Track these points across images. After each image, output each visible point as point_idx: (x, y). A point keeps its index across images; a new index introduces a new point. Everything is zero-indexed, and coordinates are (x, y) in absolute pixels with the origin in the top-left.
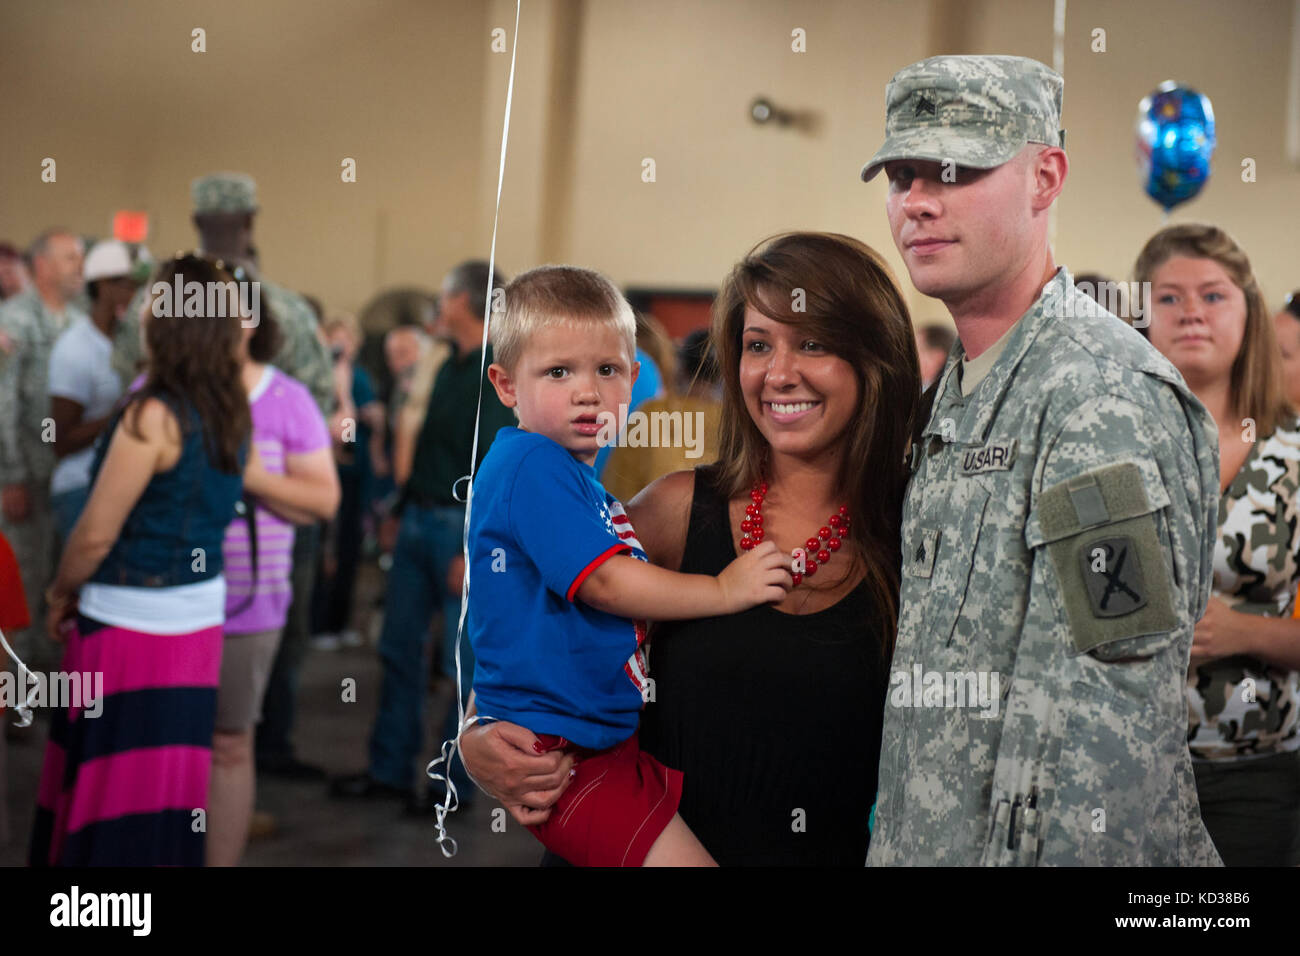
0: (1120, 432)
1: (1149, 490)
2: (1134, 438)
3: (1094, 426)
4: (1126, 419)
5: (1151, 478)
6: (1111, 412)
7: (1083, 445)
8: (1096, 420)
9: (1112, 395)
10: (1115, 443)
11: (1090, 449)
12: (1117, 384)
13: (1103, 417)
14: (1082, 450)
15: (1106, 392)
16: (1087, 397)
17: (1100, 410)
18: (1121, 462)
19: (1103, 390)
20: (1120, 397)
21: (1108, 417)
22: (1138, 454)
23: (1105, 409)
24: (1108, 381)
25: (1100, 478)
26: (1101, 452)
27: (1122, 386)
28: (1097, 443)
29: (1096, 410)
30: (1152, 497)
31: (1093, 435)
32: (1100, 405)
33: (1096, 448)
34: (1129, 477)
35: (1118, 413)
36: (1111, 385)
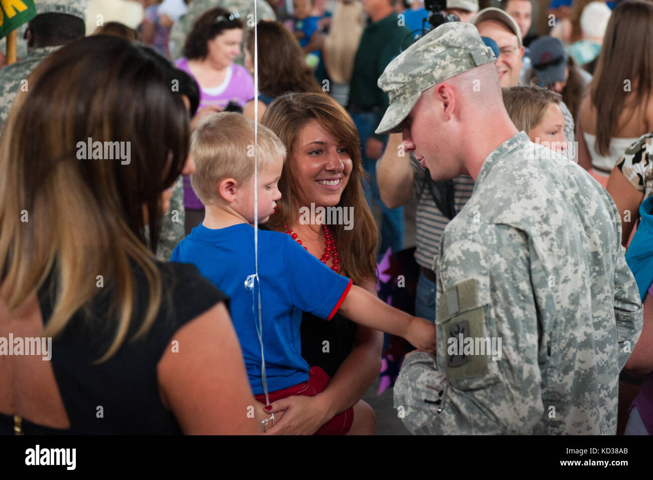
0: (472, 261)
1: (480, 294)
2: (479, 263)
3: (459, 257)
4: (476, 253)
5: (484, 287)
6: (468, 249)
7: (454, 268)
8: (460, 254)
9: (469, 240)
10: (468, 267)
11: (457, 270)
12: (474, 233)
13: (464, 252)
14: (454, 271)
15: (466, 238)
16: (456, 240)
17: (462, 248)
18: (470, 278)
19: (465, 236)
20: (474, 241)
21: (466, 253)
22: (480, 273)
23: (465, 248)
24: (469, 232)
25: (459, 288)
26: (462, 272)
27: (477, 234)
28: (460, 267)
29: (460, 248)
30: (482, 298)
31: (458, 262)
32: (462, 245)
33: (460, 270)
34: (472, 286)
35: (472, 250)
36: (470, 234)
